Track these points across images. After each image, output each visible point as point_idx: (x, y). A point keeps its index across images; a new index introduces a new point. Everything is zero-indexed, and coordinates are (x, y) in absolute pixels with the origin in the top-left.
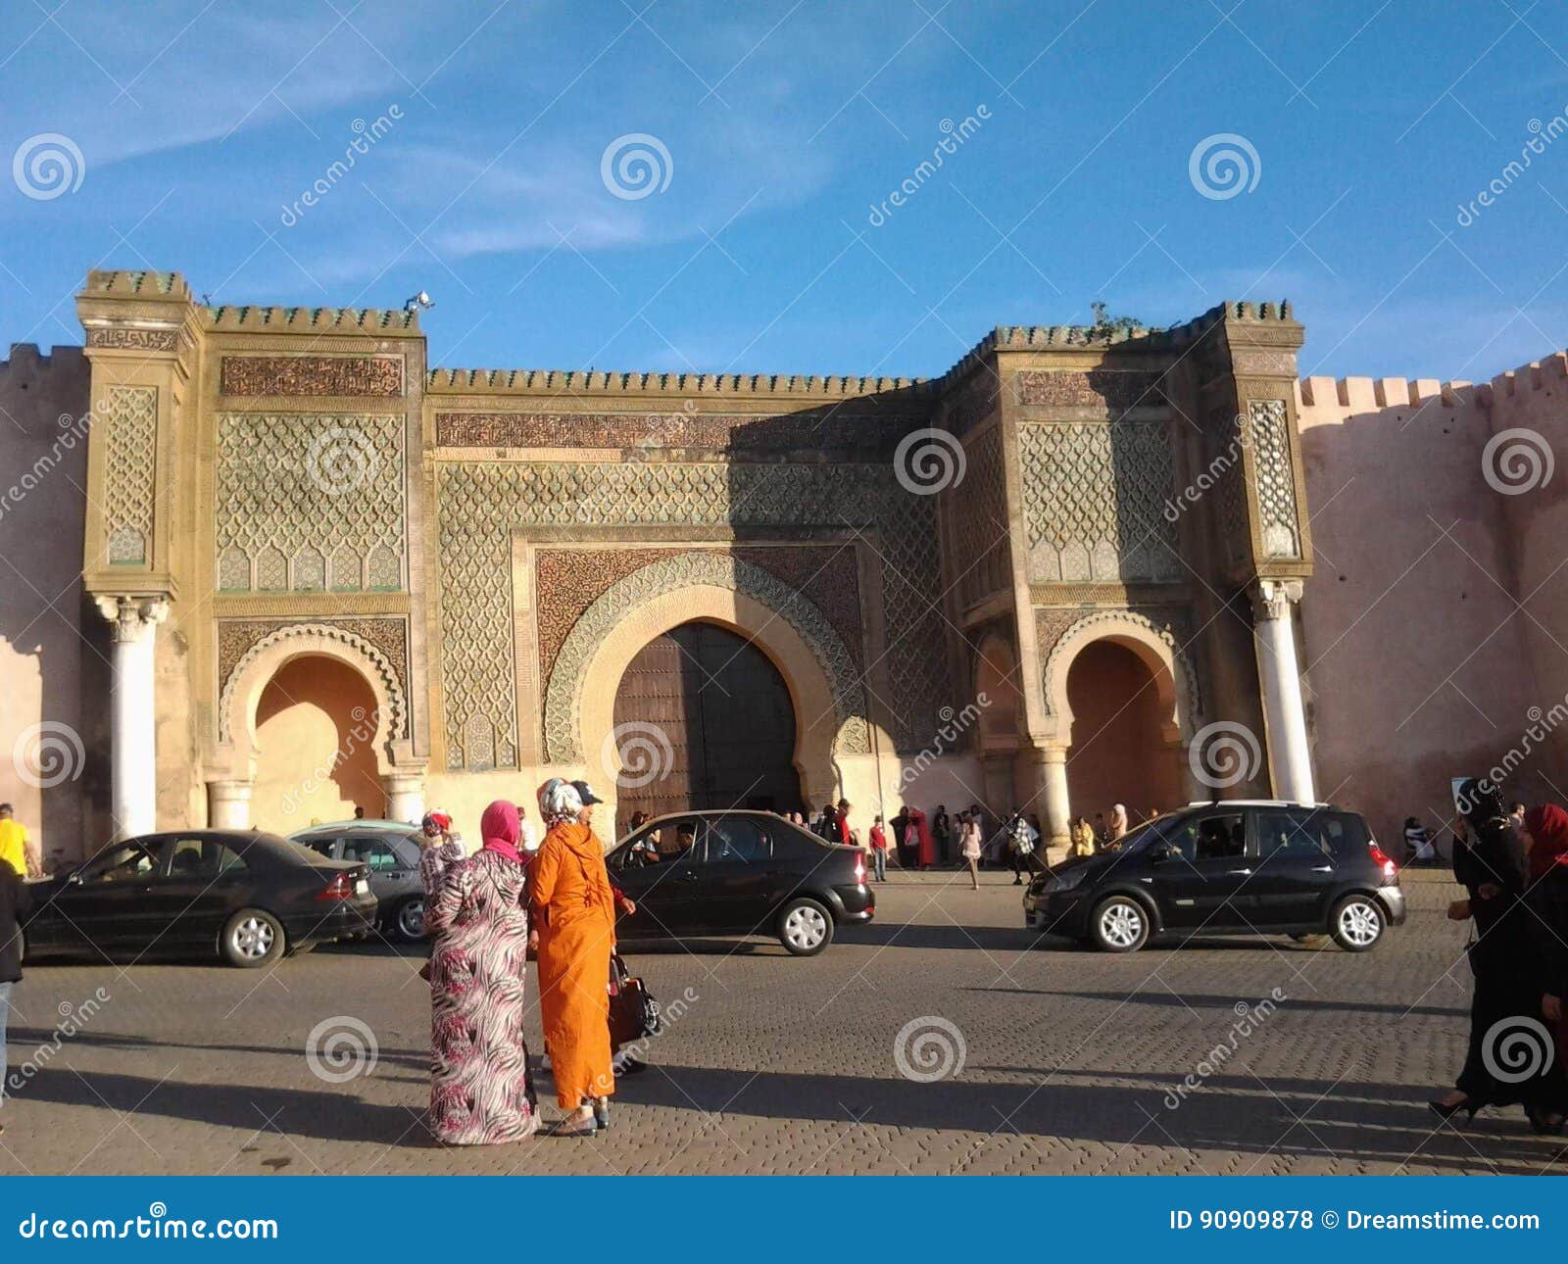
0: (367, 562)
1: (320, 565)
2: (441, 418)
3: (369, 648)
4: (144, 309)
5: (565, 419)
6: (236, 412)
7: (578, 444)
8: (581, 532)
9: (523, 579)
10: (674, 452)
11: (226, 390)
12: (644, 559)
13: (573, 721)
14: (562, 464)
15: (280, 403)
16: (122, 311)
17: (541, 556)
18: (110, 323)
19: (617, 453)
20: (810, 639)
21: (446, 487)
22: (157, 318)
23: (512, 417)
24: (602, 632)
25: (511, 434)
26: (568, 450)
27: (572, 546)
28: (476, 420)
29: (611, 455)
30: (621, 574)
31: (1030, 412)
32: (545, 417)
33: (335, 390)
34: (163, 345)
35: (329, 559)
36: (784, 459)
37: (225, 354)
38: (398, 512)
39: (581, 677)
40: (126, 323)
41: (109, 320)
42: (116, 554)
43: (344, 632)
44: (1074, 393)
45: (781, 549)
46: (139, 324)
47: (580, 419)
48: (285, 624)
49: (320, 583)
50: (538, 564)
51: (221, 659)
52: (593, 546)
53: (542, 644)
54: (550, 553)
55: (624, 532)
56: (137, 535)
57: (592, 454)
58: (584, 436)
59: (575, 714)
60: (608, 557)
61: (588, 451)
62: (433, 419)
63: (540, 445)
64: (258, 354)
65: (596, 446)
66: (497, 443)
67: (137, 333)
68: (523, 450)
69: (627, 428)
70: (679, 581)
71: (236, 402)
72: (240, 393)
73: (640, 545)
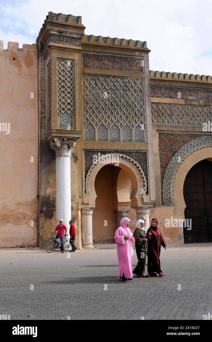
0: (133, 132)
1: (118, 132)
3: (135, 162)
4: (70, 29)
6: (89, 74)
7: (171, 97)
11: (85, 66)
12: (192, 137)
13: (171, 191)
16: (62, 29)
17: (160, 135)
18: (58, 34)
27: (170, 132)
30: (185, 142)
32: (160, 87)
34: (76, 44)
35: (121, 130)
37: (84, 52)
38: (143, 114)
39: (173, 176)
40: (64, 34)
41: (58, 32)
42: (62, 122)
43: (127, 156)
46: (68, 35)
48: (107, 152)
49: (118, 138)
50: (159, 137)
51: (85, 164)
53: (161, 165)
54: (163, 134)
56: (69, 116)
59: (172, 189)
64: (95, 53)
67: (67, 38)
71: (89, 71)
72: (90, 67)
73: (191, 133)
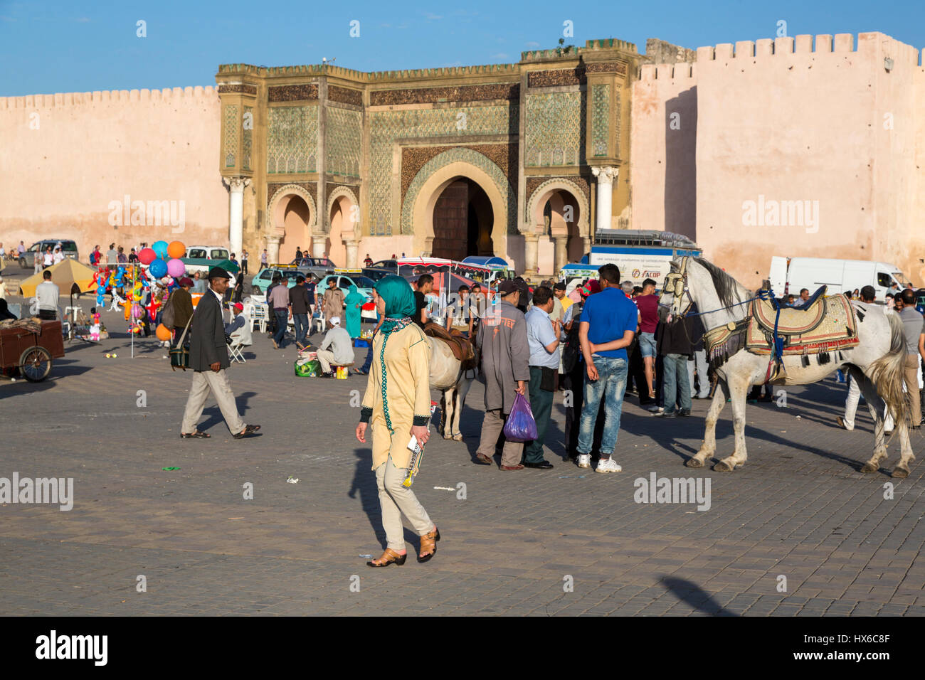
0: (307, 162)
2: (372, 93)
4: (232, 78)
5: (414, 91)
6: (273, 108)
7: (418, 102)
8: (417, 139)
9: (397, 160)
10: (452, 103)
11: (270, 100)
12: (439, 150)
13: (410, 219)
14: (411, 111)
15: (284, 104)
16: (227, 79)
17: (404, 150)
19: (431, 105)
20: (498, 185)
21: (373, 122)
22: (236, 81)
23: (396, 91)
24: (423, 182)
25: (395, 99)
26: (414, 105)
27: (414, 146)
28: (384, 93)
29: (429, 106)
30: (430, 157)
31: (531, 90)
32: (407, 91)
33: (300, 98)
34: (239, 90)
35: (296, 161)
36: (493, 104)
37: (270, 86)
38: (316, 143)
39: (414, 200)
40: (228, 83)
41: (224, 83)
42: (228, 164)
43: (300, 187)
44: (550, 80)
45: (490, 145)
46: (232, 83)
47: (419, 91)
48: (285, 184)
49: (295, 170)
50: (403, 153)
51: (268, 196)
52: (422, 146)
53: (402, 187)
54: (407, 149)
55: (432, 139)
56: (233, 157)
57: (423, 106)
58: (420, 98)
59: (411, 215)
60: (427, 150)
61: (421, 105)
62: (369, 95)
63: (405, 103)
64: (278, 86)
65: (425, 102)
66: (390, 103)
67: (232, 87)
68: (399, 106)
69: (435, 94)
70: (451, 160)
71: (273, 104)
72: (274, 101)
73: (438, 145)
